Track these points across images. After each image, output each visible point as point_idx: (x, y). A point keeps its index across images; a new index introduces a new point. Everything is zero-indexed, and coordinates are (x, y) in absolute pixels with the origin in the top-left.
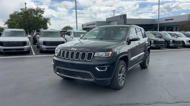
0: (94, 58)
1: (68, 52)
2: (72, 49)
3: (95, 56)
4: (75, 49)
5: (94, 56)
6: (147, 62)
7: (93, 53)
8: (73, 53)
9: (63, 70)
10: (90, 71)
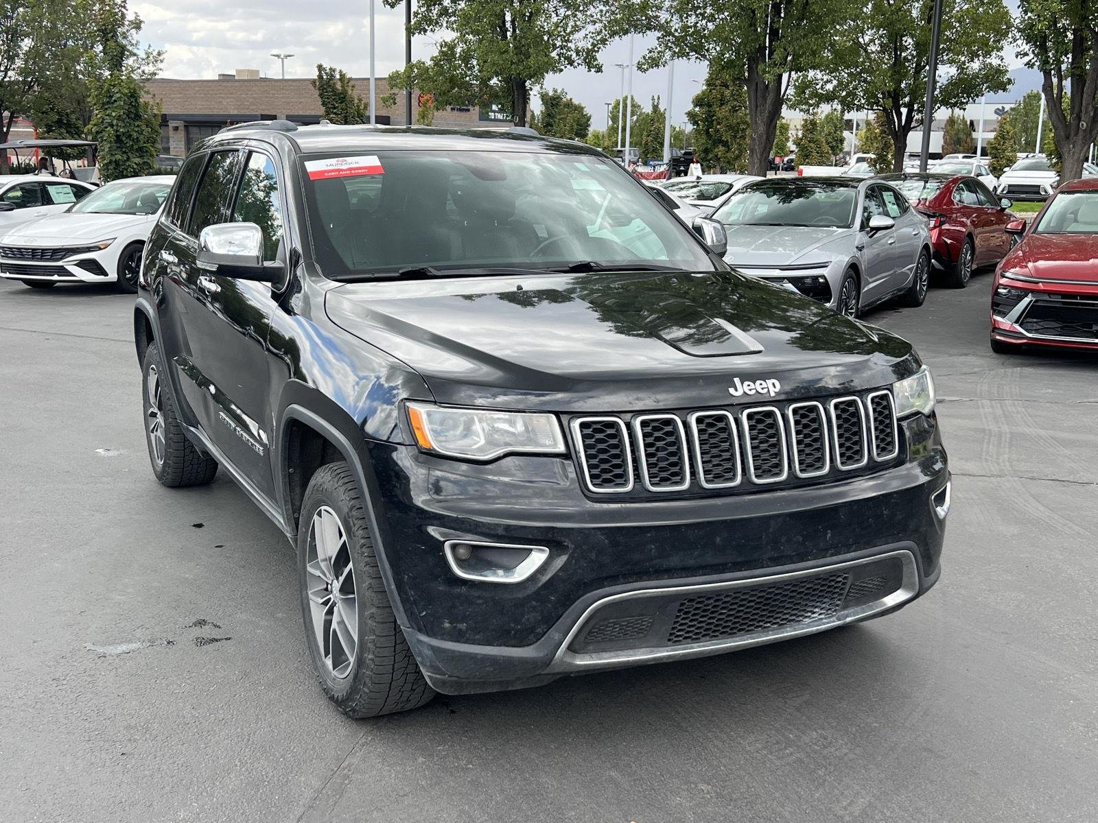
2: (743, 387)
4: (770, 387)
7: (890, 394)
9: (679, 603)
10: (913, 539)
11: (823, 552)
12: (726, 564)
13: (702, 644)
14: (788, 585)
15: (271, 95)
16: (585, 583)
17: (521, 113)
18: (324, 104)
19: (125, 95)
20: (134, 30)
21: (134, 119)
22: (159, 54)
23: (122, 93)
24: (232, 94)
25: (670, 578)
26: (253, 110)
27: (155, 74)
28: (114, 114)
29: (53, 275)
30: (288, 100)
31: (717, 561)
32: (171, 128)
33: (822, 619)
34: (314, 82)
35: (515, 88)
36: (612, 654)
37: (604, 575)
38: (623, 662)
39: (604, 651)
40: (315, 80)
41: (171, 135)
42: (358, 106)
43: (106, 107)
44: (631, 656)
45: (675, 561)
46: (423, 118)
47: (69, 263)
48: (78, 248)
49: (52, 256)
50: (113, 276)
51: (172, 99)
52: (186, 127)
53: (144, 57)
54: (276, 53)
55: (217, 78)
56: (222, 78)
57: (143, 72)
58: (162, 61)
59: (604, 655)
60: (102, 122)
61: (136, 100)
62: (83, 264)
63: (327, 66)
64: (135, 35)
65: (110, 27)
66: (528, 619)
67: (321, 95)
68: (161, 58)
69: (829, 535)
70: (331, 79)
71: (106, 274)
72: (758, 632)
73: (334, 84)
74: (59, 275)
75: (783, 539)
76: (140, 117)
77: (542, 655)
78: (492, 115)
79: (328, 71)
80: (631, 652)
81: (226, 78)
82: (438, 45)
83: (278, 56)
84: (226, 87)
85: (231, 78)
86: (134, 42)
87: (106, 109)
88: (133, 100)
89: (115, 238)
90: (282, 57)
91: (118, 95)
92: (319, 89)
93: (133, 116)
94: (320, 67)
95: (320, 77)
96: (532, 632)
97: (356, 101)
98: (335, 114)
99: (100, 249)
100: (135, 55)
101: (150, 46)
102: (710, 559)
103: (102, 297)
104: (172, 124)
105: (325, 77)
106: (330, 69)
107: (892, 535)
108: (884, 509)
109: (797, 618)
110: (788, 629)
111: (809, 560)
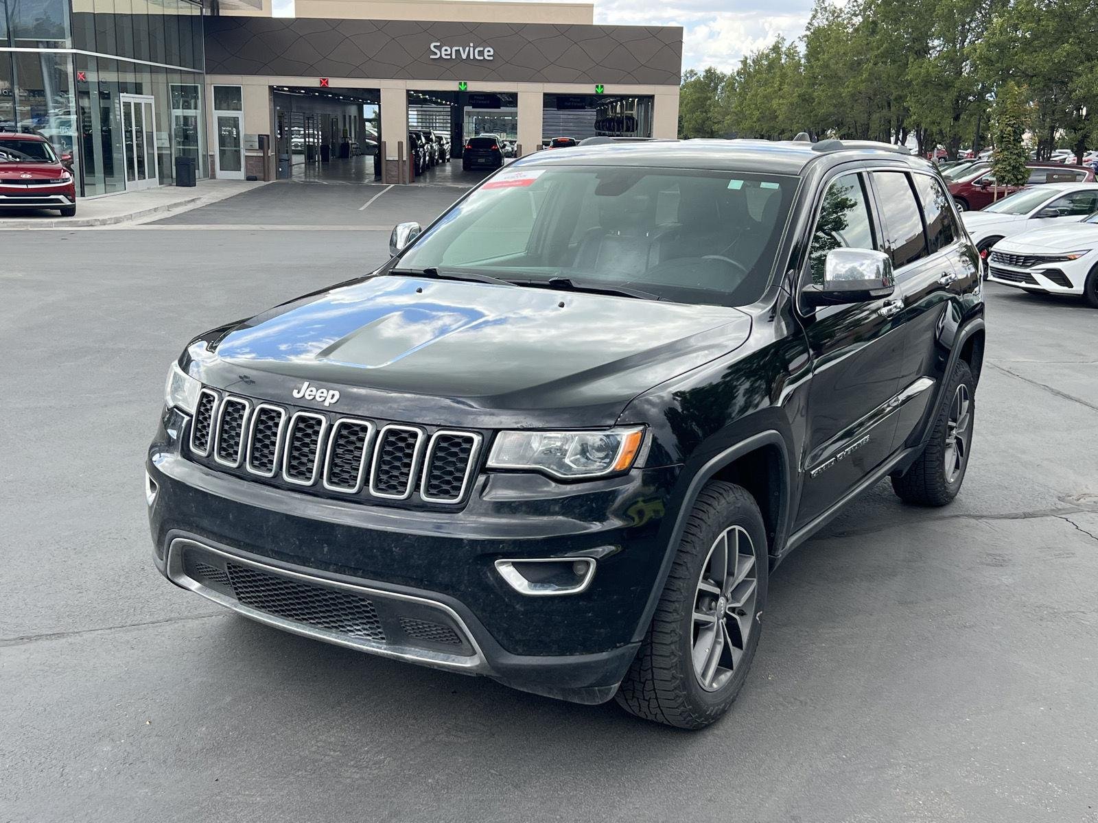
0: (481, 479)
1: (267, 420)
2: (305, 391)
3: (491, 463)
4: (329, 397)
5: (481, 467)
6: (950, 457)
7: (477, 439)
8: (306, 429)
9: (226, 566)
10: (454, 596)
11: (324, 565)
16: (166, 520)
25: (207, 537)
29: (1021, 282)
33: (370, 640)
36: (217, 595)
37: (173, 517)
39: (214, 589)
44: (225, 601)
47: (1036, 272)
48: (1050, 257)
49: (1023, 263)
50: (1078, 288)
59: (213, 592)
62: (1050, 274)
69: (326, 549)
71: (1071, 286)
74: (1026, 283)
75: (282, 536)
80: (227, 598)
89: (1090, 250)
99: (1070, 259)
103: (1065, 308)
107: (412, 579)
108: (393, 545)
109: (339, 628)
110: (333, 634)
111: (311, 567)
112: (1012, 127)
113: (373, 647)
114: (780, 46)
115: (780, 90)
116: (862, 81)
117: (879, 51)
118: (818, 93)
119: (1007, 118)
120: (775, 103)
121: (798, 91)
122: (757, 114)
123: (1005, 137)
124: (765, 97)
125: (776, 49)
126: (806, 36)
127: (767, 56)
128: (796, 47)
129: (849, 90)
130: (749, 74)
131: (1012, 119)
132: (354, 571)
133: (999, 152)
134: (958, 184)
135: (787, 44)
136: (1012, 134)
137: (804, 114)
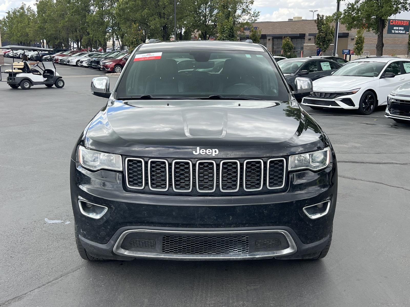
2: (200, 151)
3: (289, 169)
4: (214, 152)
5: (287, 171)
7: (285, 161)
9: (162, 237)
10: (288, 226)
11: (229, 225)
12: (178, 224)
13: (178, 255)
14: (215, 237)
15: (304, 26)
16: (119, 223)
17: (381, 30)
18: (318, 29)
19: (229, 28)
20: (251, 4)
21: (232, 37)
22: (258, 13)
23: (228, 28)
24: (290, 26)
25: (154, 226)
26: (297, 32)
27: (256, 20)
28: (225, 35)
30: (310, 28)
31: (173, 222)
32: (267, 40)
33: (240, 254)
34: (315, 21)
35: (379, 20)
36: (142, 253)
37: (127, 221)
38: (145, 257)
39: (139, 251)
40: (316, 20)
41: (267, 42)
42: (332, 29)
43: (222, 33)
44: (149, 255)
45: (155, 219)
46: (359, 33)
51: (269, 29)
52: (273, 39)
53: (253, 14)
54: (311, 10)
55: (287, 20)
56: (289, 20)
57: (252, 19)
58: (259, 15)
59: (139, 253)
60: (221, 38)
61: (233, 30)
63: (321, 14)
64: (251, 7)
65: (226, 4)
66: (102, 234)
67: (318, 26)
68: (259, 14)
69: (231, 218)
70: (322, 19)
72: (205, 255)
73: (323, 21)
75: (206, 217)
76: (234, 36)
77: (108, 248)
78: (393, 31)
79: (321, 16)
80: (150, 253)
81: (290, 20)
82: (347, 5)
83: (312, 11)
84: (288, 24)
85: (291, 20)
86: (250, 9)
87: (223, 34)
88: (232, 30)
90: (313, 11)
91: (226, 29)
92: (317, 24)
93: (231, 36)
94: (318, 15)
95: (318, 19)
96: (104, 239)
97: (331, 27)
98: (322, 33)
100: (250, 13)
101: (255, 10)
102: (170, 221)
104: (268, 38)
105: (320, 19)
106: (322, 16)
107: (272, 222)
108: (264, 210)
109: (225, 252)
110: (221, 256)
111: (221, 227)
112: (135, 39)
113: (242, 256)
114: (24, 7)
115: (29, 24)
116: (66, 22)
117: (73, 10)
118: (47, 26)
119: (133, 36)
120: (27, 30)
121: (37, 26)
122: (19, 34)
123: (133, 43)
124: (22, 27)
125: (22, 8)
126: (37, 4)
127: (19, 11)
128: (31, 8)
129: (61, 25)
130: (12, 18)
131: (135, 36)
132: (244, 225)
133: (132, 48)
134: (118, 60)
135: (27, 7)
136: (136, 41)
137: (41, 34)
